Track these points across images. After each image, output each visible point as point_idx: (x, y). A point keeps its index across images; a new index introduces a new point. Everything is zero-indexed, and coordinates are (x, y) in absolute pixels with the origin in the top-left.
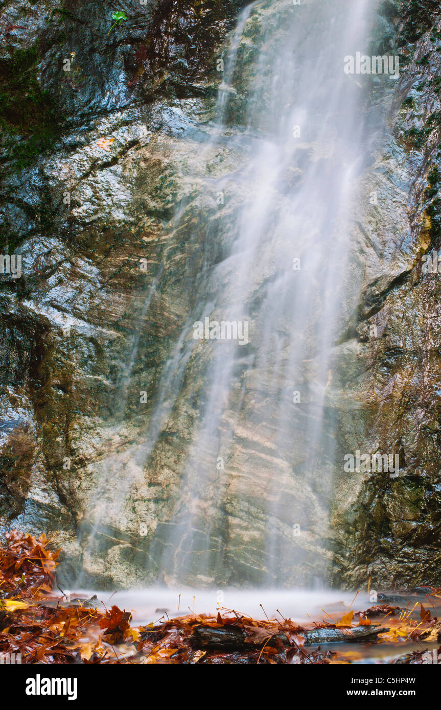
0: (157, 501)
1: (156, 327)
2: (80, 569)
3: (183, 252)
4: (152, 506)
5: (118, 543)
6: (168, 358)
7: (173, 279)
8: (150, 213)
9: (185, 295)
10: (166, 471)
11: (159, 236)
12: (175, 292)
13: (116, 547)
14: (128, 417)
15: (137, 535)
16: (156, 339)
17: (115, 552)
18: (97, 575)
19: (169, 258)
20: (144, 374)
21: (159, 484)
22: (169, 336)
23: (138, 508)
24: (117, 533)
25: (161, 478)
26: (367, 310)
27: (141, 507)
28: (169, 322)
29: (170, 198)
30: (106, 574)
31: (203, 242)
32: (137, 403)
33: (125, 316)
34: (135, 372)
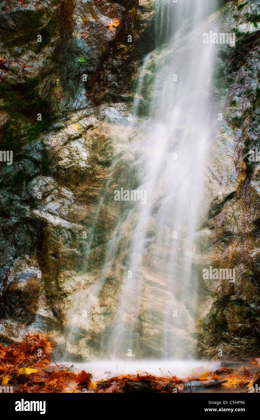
0: (105, 314)
1: (103, 223)
2: (65, 351)
4: (102, 317)
5: (84, 337)
8: (99, 163)
9: (118, 206)
10: (109, 298)
11: (104, 175)
13: (84, 339)
14: (89, 270)
15: (95, 333)
16: (103, 229)
17: (83, 342)
18: (74, 354)
19: (109, 186)
20: (97, 248)
21: (105, 306)
22: (110, 227)
23: (95, 318)
24: (84, 332)
25: (107, 302)
26: (213, 212)
27: (97, 318)
28: (110, 220)
29: (109, 155)
30: (79, 353)
31: (127, 178)
32: (94, 263)
33: (87, 217)
34: (92, 247)
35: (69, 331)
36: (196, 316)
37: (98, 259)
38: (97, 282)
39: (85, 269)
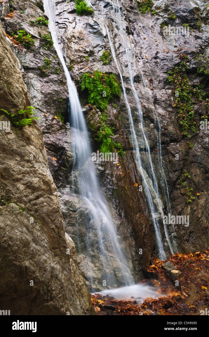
0: (98, 270)
1: (81, 234)
2: (92, 288)
3: (81, 219)
4: (98, 271)
5: (96, 281)
6: (86, 240)
7: (81, 224)
8: (71, 211)
9: (84, 227)
10: (97, 264)
11: (74, 215)
12: (82, 227)
14: (82, 252)
15: (99, 278)
16: (82, 236)
17: (96, 282)
18: (95, 288)
19: (79, 220)
20: (82, 243)
21: (97, 267)
22: (84, 236)
23: (96, 272)
24: (95, 278)
25: (97, 265)
28: (84, 233)
29: (74, 208)
30: (97, 288)
31: (85, 217)
32: (82, 249)
33: (74, 232)
34: (80, 243)
35: (90, 279)
36: (129, 267)
37: (84, 248)
38: (87, 257)
39: (80, 252)
